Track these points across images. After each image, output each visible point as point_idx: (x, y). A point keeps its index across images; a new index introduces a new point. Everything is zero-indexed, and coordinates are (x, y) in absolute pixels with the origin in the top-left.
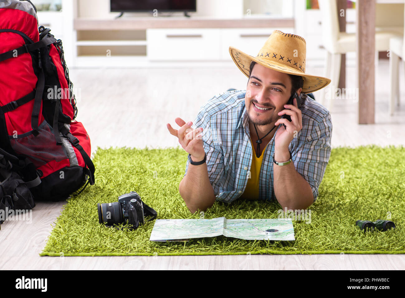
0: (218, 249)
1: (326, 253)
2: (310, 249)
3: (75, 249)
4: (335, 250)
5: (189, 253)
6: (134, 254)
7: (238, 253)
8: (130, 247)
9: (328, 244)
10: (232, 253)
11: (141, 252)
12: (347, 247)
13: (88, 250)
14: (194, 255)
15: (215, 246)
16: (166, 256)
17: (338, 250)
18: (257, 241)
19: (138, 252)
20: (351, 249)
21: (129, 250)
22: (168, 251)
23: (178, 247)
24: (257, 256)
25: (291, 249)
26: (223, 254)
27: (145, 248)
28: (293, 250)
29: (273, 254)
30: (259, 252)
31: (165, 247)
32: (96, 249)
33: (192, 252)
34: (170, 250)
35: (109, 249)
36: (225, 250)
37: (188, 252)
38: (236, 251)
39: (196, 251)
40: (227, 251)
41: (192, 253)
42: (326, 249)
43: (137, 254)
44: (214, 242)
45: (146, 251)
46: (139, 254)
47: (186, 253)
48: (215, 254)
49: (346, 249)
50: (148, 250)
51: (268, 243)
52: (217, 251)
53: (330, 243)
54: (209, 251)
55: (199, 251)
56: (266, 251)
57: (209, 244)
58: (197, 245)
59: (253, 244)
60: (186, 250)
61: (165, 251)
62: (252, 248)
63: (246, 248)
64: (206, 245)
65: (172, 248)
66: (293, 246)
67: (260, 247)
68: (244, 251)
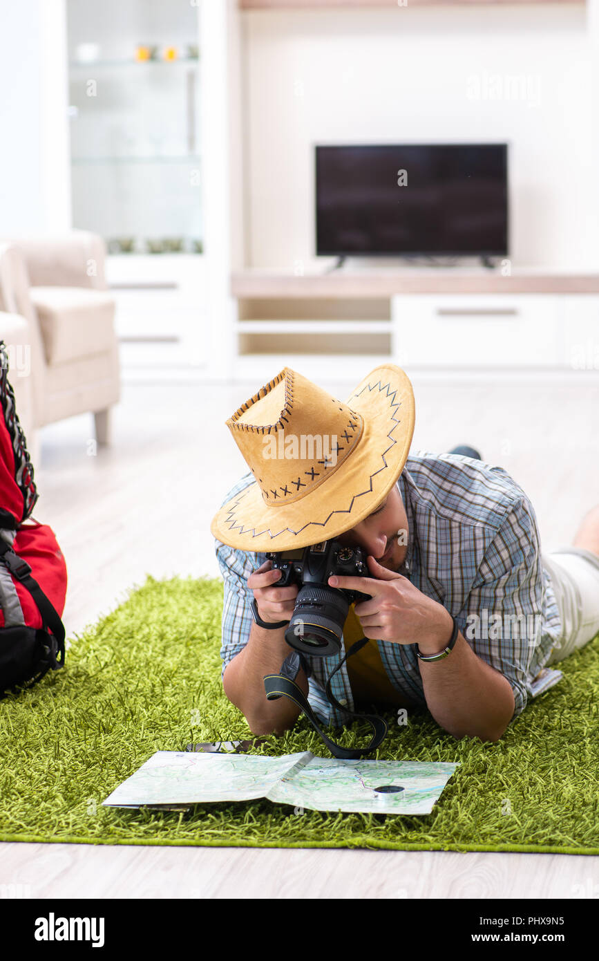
0: (255, 834)
1: (501, 850)
2: (467, 838)
4: (522, 844)
5: (186, 841)
6: (63, 838)
7: (298, 843)
8: (60, 822)
10: (285, 844)
11: (80, 834)
12: (552, 836)
14: (198, 846)
15: (251, 824)
16: (133, 844)
17: (531, 843)
18: (346, 815)
19: (74, 833)
20: (561, 843)
21: (55, 830)
22: (140, 834)
23: (164, 825)
24: (340, 852)
25: (422, 838)
26: (263, 845)
28: (426, 841)
29: (378, 849)
30: (345, 842)
31: (137, 823)
33: (193, 838)
34: (145, 832)
35: (11, 824)
36: (270, 836)
37: (184, 838)
38: (295, 839)
39: (203, 836)
40: (275, 838)
41: (193, 842)
42: (504, 841)
43: (69, 838)
44: (250, 817)
45: (92, 833)
46: (75, 838)
47: (180, 841)
48: (244, 845)
49: (551, 842)
50: (96, 831)
51: (369, 822)
52: (251, 837)
53: (516, 826)
54: (234, 837)
55: (210, 836)
56: (364, 840)
57: (238, 820)
58: (208, 823)
59: (335, 824)
60: (182, 833)
61: (133, 834)
62: (333, 833)
63: (318, 832)
64: (231, 823)
65: (151, 828)
66: (427, 831)
67: (351, 832)
68: (313, 839)
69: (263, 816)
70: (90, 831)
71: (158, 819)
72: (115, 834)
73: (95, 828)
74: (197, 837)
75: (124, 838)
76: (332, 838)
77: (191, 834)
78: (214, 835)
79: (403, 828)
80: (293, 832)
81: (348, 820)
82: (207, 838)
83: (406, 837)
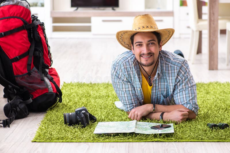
0: (130, 139)
1: (191, 141)
2: (182, 139)
3: (51, 138)
4: (195, 140)
5: (114, 141)
6: (83, 141)
8: (82, 137)
9: (191, 136)
10: (138, 141)
12: (202, 138)
13: (58, 139)
14: (117, 142)
15: (129, 137)
17: (197, 139)
20: (204, 139)
21: (81, 139)
22: (102, 140)
23: (108, 137)
24: (152, 142)
26: (133, 141)
27: (90, 138)
28: (172, 140)
29: (161, 142)
30: (153, 140)
31: (101, 137)
32: (62, 138)
34: (104, 139)
35: (70, 138)
38: (140, 140)
39: (118, 140)
40: (135, 140)
42: (190, 139)
43: (85, 141)
44: (128, 135)
46: (87, 141)
49: (202, 139)
50: (91, 139)
51: (158, 136)
54: (125, 140)
56: (157, 140)
57: (126, 136)
58: (118, 137)
60: (112, 139)
66: (172, 137)
68: (145, 140)
69: (132, 135)
72: (96, 140)
75: (99, 141)
76: (149, 140)
77: (115, 139)
78: (121, 139)
81: (153, 135)
83: (167, 139)
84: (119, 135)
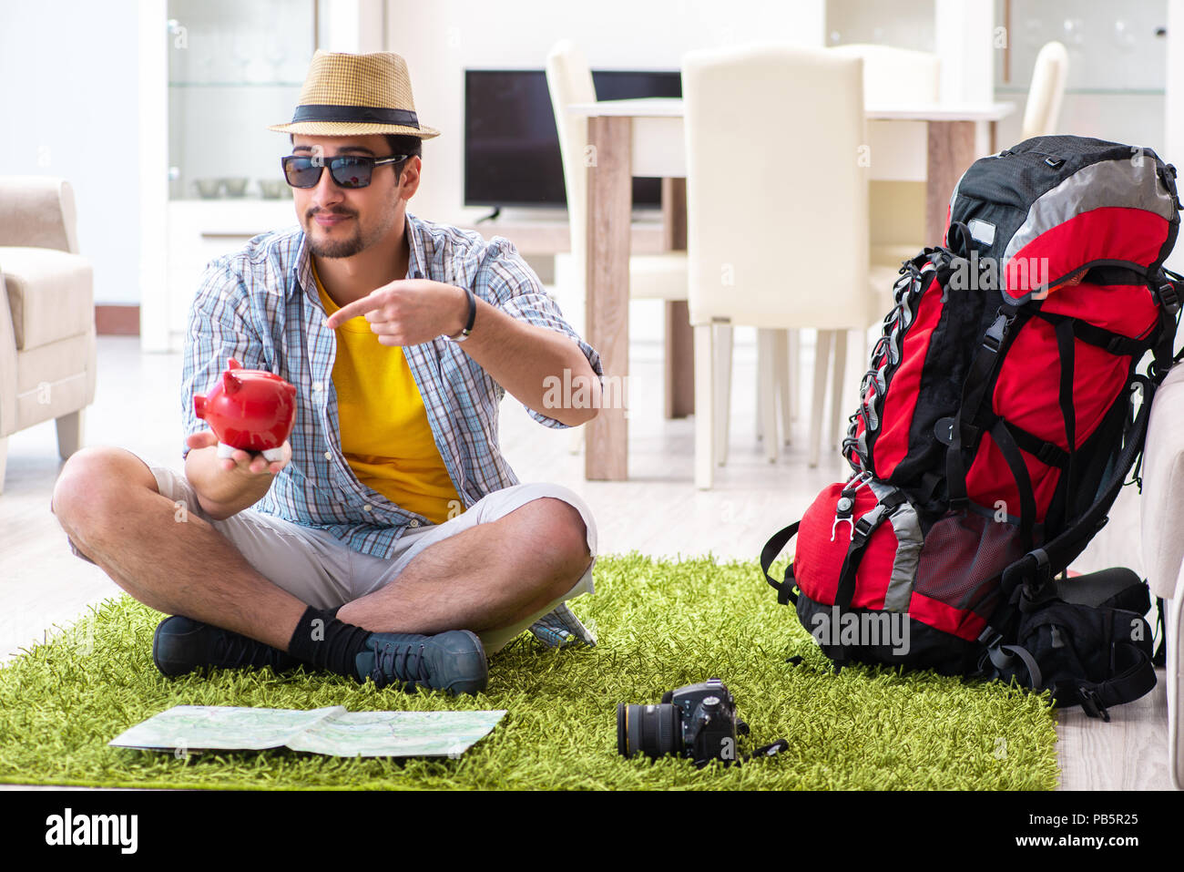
0: (266, 778)
8: (56, 765)
11: (76, 777)
15: (262, 769)
18: (364, 759)
21: (49, 773)
22: (141, 777)
23: (168, 769)
25: (443, 784)
27: (88, 769)
30: (361, 787)
31: (140, 767)
34: (148, 776)
40: (286, 782)
51: (387, 766)
52: (261, 781)
53: (546, 774)
54: (242, 780)
55: (216, 780)
56: (381, 785)
57: (249, 765)
58: (215, 766)
59: (351, 769)
60: (186, 776)
61: (133, 777)
62: (349, 778)
63: (334, 777)
64: (242, 767)
65: (153, 772)
66: (450, 777)
67: (368, 776)
68: (328, 784)
69: (275, 760)
70: (87, 774)
71: (162, 762)
72: (114, 777)
73: (92, 770)
74: (202, 781)
75: (124, 780)
76: (347, 784)
77: (197, 777)
78: (220, 779)
79: (425, 774)
80: (306, 775)
81: (365, 764)
82: (213, 782)
83: (426, 783)
84: (218, 758)
